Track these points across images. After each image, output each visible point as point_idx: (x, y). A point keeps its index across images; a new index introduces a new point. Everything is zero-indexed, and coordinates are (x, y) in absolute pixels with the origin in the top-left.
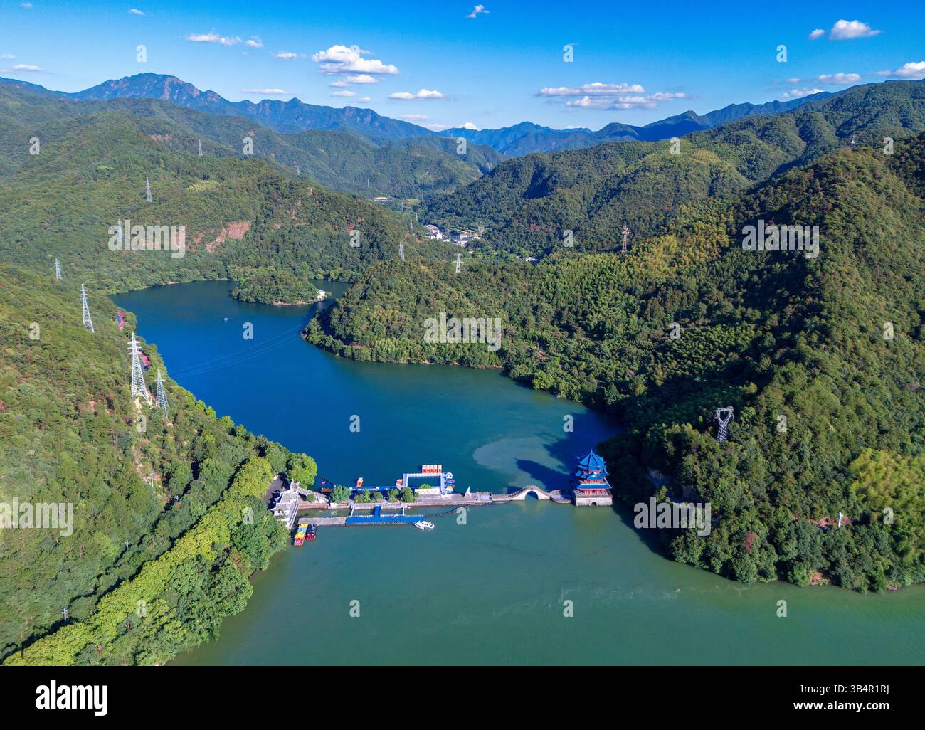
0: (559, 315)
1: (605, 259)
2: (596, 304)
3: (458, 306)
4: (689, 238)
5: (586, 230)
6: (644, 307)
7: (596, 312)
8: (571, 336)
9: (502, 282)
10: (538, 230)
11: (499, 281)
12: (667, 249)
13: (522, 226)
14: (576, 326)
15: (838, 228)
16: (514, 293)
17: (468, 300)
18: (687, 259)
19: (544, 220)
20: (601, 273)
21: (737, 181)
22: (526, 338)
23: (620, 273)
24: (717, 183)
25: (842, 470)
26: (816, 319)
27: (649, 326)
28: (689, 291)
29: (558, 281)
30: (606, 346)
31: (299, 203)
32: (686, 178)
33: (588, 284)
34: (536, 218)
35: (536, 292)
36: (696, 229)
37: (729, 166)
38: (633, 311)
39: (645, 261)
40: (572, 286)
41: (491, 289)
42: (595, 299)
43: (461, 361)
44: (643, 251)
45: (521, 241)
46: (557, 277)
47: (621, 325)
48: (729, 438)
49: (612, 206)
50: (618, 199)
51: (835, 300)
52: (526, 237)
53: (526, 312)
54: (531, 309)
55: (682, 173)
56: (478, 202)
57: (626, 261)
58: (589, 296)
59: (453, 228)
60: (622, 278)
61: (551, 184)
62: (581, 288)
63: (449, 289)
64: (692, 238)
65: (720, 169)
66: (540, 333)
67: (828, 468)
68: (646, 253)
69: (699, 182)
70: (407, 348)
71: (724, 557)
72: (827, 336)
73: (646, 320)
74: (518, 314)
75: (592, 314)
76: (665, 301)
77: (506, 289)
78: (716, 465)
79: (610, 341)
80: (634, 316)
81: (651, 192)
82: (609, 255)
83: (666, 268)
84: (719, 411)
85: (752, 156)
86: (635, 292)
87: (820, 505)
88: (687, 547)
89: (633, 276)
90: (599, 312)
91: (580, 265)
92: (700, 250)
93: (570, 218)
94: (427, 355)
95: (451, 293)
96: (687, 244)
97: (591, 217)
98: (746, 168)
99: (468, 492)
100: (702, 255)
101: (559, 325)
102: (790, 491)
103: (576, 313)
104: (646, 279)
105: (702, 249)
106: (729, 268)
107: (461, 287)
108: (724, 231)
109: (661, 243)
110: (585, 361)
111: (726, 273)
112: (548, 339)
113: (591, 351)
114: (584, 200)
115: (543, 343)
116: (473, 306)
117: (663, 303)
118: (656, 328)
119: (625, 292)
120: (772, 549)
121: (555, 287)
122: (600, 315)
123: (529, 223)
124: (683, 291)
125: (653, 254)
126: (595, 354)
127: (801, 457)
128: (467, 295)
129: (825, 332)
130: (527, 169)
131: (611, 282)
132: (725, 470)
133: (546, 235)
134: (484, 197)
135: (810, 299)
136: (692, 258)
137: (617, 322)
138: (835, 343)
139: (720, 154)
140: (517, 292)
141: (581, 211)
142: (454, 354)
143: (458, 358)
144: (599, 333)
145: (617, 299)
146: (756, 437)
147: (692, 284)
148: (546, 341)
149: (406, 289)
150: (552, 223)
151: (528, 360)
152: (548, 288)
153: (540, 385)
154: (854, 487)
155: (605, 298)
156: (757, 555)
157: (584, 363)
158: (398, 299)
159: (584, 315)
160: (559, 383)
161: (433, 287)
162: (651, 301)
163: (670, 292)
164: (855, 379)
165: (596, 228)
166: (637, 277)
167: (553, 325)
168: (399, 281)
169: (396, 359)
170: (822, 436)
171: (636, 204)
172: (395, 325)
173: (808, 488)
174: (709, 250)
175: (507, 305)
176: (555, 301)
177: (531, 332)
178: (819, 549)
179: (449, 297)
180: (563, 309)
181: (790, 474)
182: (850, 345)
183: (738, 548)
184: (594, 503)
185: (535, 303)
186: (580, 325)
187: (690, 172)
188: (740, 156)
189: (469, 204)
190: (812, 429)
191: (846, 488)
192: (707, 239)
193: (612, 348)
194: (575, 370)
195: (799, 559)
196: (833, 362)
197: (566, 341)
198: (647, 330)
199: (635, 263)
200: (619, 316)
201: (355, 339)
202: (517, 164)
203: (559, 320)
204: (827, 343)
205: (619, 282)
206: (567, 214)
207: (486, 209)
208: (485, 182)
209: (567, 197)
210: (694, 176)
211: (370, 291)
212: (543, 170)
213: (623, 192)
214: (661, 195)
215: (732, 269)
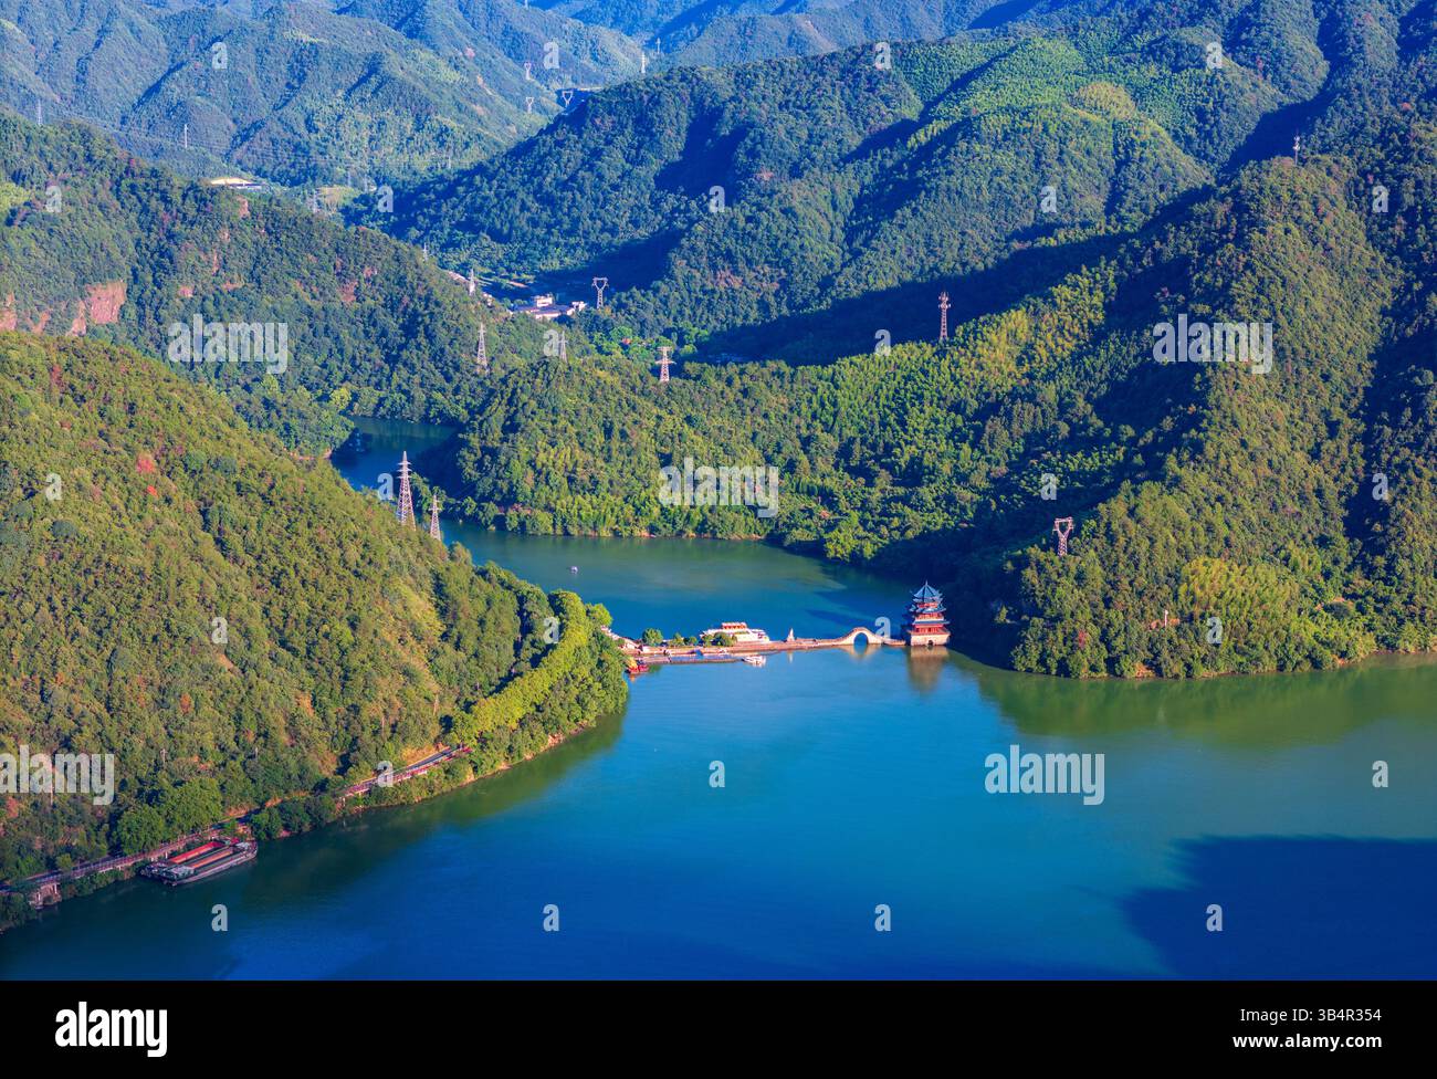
0: (845, 452)
1: (912, 353)
2: (906, 431)
3: (677, 439)
4: (1047, 316)
5: (848, 286)
6: (979, 432)
7: (907, 442)
8: (870, 483)
9: (745, 397)
10: (737, 286)
11: (740, 396)
12: (1013, 334)
13: (698, 275)
14: (877, 468)
15: (1247, 304)
16: (766, 416)
17: (692, 431)
18: (1043, 352)
19: (749, 262)
20: (907, 379)
21: (1170, 170)
22: (797, 491)
23: (940, 379)
24: (1130, 173)
25: (1175, 577)
26: (1193, 432)
27: (988, 460)
28: (1045, 406)
29: (838, 393)
30: (926, 493)
31: (225, 235)
32: (1059, 159)
33: (887, 398)
34: (729, 256)
35: (803, 413)
36: (1058, 301)
37: (1154, 127)
38: (963, 439)
39: (979, 356)
40: (863, 402)
41: (727, 410)
42: (902, 423)
43: (701, 528)
44: (975, 338)
45: (699, 312)
46: (837, 387)
47: (946, 461)
48: (1069, 552)
49: (902, 227)
50: (915, 211)
51: (1218, 408)
52: (710, 303)
53: (792, 449)
54: (798, 444)
55: (1052, 148)
56: (547, 201)
57: (948, 357)
58: (892, 418)
59: (489, 275)
60: (944, 387)
61: (742, 158)
62: (877, 406)
63: (655, 411)
64: (1051, 315)
65: (1133, 136)
66: (820, 482)
67: (1161, 574)
68: (980, 343)
69: (1089, 169)
70: (612, 510)
71: (1058, 656)
72: (1202, 453)
73: (983, 452)
74: (779, 452)
75: (899, 446)
76: (1010, 420)
77: (752, 410)
78: (1054, 577)
79: (933, 486)
80: (966, 447)
81: (987, 196)
82: (920, 347)
83: (1013, 367)
84: (1058, 521)
85: (1207, 101)
86: (965, 409)
87: (1151, 608)
88: (1025, 653)
89: (961, 383)
90: (911, 443)
91: (872, 365)
92: (1062, 335)
93: (810, 257)
94: (644, 522)
95: (659, 417)
96: (1044, 327)
97: (857, 254)
98: (1193, 133)
99: (791, 637)
100: (1067, 344)
101: (848, 469)
102: (1124, 598)
103: (873, 447)
104: (981, 387)
105: (1066, 333)
106: (1102, 367)
107: (675, 407)
108: (1100, 304)
109: (1003, 324)
110: (898, 515)
111: (1098, 375)
112: (836, 490)
113: (905, 500)
114: (835, 208)
115: (827, 498)
116: (700, 439)
117: (1008, 427)
118: (998, 464)
119: (949, 410)
120: (1103, 646)
121: (835, 404)
122: (913, 447)
123: (714, 267)
124: (1036, 404)
125: (991, 344)
126: (911, 506)
127: (1136, 566)
128: (689, 420)
129: (1198, 447)
130: (673, 111)
131: (926, 393)
132: (1063, 580)
133: (754, 296)
134: (564, 186)
135: (1193, 408)
136: (1051, 351)
137: (940, 456)
138: (1207, 461)
139: (1138, 95)
140: (772, 414)
141: (831, 240)
142: (688, 517)
143: (695, 525)
144: (914, 475)
145: (937, 422)
146: (1096, 549)
147: (1049, 393)
148: (831, 493)
149: (584, 413)
150: (767, 269)
151: (808, 522)
152: (823, 405)
153: (836, 552)
154: (1182, 589)
155: (917, 420)
156: (1088, 651)
157: (896, 519)
158: (572, 430)
159: (888, 448)
160: (862, 547)
161: (627, 409)
162: (989, 422)
163: (1017, 407)
164: (1219, 499)
165: (871, 281)
166: (967, 384)
167: (837, 468)
168: (568, 399)
169: (595, 528)
170: (1159, 545)
171: (953, 224)
172: (582, 475)
173: (1140, 594)
174: (1077, 337)
175: (759, 438)
176: (837, 428)
177: (806, 479)
178: (1144, 642)
179: (658, 425)
180: (852, 441)
181: (1126, 581)
182: (1223, 462)
183: (1071, 648)
184: (931, 643)
185: (804, 432)
186: (882, 466)
187: (1072, 145)
188: (1181, 98)
189: (524, 207)
190: (1150, 539)
191: (1176, 592)
192: (1074, 317)
193: (935, 495)
194: (884, 530)
195: (1126, 652)
196: (1196, 480)
197: (863, 492)
198: (984, 467)
199: (962, 360)
200: (943, 447)
201: (521, 499)
202: (646, 98)
203: (847, 461)
204: (1199, 462)
205: (939, 393)
206: (802, 247)
207: (576, 221)
208: (559, 144)
209: (796, 203)
210: (1078, 156)
211: (520, 418)
212: (716, 114)
213: (923, 193)
214: (1008, 202)
215: (1107, 368)
